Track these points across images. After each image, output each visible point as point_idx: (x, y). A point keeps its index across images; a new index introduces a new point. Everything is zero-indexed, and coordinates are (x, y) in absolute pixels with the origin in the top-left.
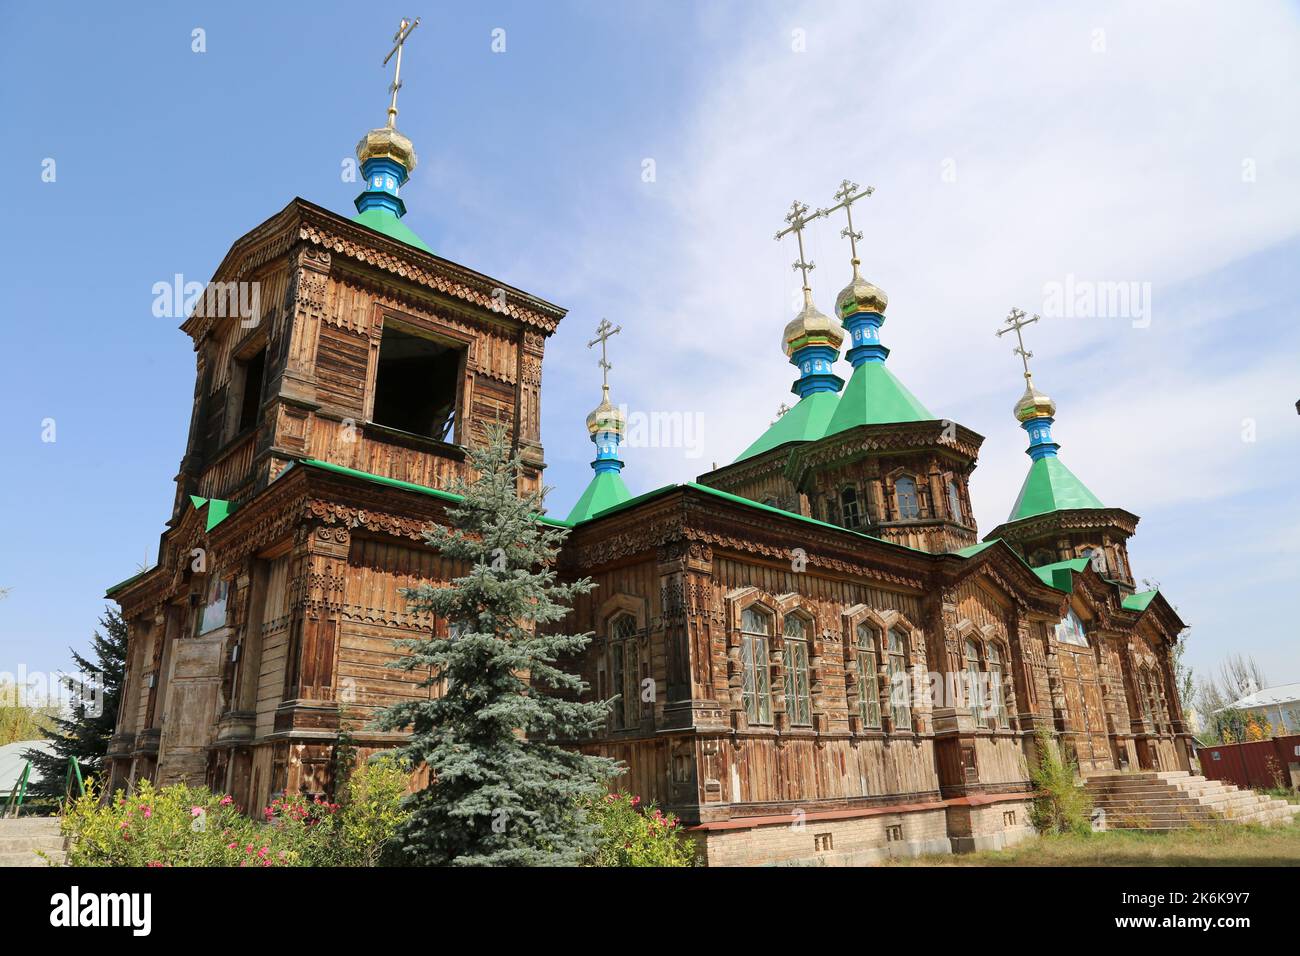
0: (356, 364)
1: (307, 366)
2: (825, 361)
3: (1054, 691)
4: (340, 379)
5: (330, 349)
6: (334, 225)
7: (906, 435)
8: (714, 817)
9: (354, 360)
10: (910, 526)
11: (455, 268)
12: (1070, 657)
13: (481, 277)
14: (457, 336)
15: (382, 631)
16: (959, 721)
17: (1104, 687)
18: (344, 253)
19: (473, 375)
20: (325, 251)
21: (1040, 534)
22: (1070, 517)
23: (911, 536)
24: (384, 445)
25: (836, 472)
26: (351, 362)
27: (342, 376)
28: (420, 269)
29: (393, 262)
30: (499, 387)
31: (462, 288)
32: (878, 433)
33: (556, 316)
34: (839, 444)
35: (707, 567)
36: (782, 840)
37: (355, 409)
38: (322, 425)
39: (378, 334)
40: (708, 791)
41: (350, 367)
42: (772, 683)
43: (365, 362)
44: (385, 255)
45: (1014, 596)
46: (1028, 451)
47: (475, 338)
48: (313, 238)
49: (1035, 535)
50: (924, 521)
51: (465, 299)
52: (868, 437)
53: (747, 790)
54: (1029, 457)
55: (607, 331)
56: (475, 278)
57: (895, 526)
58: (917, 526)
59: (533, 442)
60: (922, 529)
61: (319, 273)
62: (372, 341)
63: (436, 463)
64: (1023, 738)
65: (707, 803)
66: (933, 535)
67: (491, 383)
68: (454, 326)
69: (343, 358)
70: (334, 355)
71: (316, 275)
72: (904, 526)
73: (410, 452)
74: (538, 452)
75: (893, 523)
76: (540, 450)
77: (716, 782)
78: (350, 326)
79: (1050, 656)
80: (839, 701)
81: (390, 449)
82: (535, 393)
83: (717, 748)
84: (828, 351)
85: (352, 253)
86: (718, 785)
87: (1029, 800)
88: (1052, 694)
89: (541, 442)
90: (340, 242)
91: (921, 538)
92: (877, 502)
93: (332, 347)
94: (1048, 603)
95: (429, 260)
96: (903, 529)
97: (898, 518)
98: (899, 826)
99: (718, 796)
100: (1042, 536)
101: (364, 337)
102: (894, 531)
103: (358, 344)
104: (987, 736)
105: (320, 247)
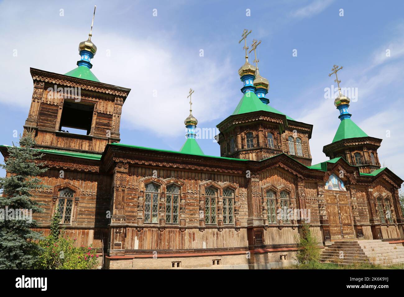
0: (53, 114)
1: (35, 117)
2: (261, 93)
3: (320, 209)
4: (48, 119)
5: (45, 111)
6: (44, 74)
7: (247, 117)
8: (116, 254)
9: (53, 113)
10: (250, 150)
11: (87, 81)
12: (334, 196)
13: (96, 83)
14: (91, 102)
15: (34, 194)
16: (254, 222)
17: (353, 206)
18: (48, 82)
19: (96, 113)
20: (42, 82)
21: (338, 148)
22: (348, 141)
23: (250, 154)
24: (62, 138)
25: (229, 133)
26: (52, 114)
27: (48, 118)
28: (75, 83)
29: (65, 82)
30: (106, 116)
31: (90, 87)
32: (237, 118)
33: (127, 91)
34: (227, 123)
35: (127, 171)
36: (154, 263)
37: (53, 128)
38: (41, 133)
39: (62, 104)
40: (115, 245)
41: (52, 115)
42: (160, 209)
43: (57, 113)
44: (62, 80)
45: (295, 174)
46: (339, 117)
47: (97, 102)
48: (37, 79)
49: (336, 149)
50: (255, 148)
51: (92, 90)
52: (234, 120)
53: (141, 245)
54: (340, 119)
55: (192, 92)
56: (94, 83)
57: (244, 151)
58: (253, 150)
59: (117, 132)
60: (254, 151)
61: (40, 89)
62: (60, 107)
63: (81, 142)
64: (299, 227)
65: (114, 250)
66: (259, 153)
67: (103, 115)
68: (90, 99)
69: (50, 113)
70: (46, 112)
71: (39, 90)
72: (248, 150)
73: (71, 139)
74: (118, 135)
75: (244, 150)
76: (119, 135)
77: (121, 242)
78: (52, 103)
79: (319, 196)
80: (195, 215)
81: (64, 138)
82: (118, 117)
83: (122, 231)
84: (262, 90)
85: (51, 81)
86: (121, 244)
87: (297, 251)
88: (319, 210)
89: (119, 132)
90: (47, 79)
91: (254, 154)
92: (238, 143)
93: (45, 110)
94: (316, 176)
95: (77, 80)
96: (247, 152)
97: (246, 147)
98: (220, 260)
99: (120, 247)
100: (338, 150)
101: (57, 106)
102: (244, 152)
103: (55, 108)
104: (276, 227)
105: (40, 81)
